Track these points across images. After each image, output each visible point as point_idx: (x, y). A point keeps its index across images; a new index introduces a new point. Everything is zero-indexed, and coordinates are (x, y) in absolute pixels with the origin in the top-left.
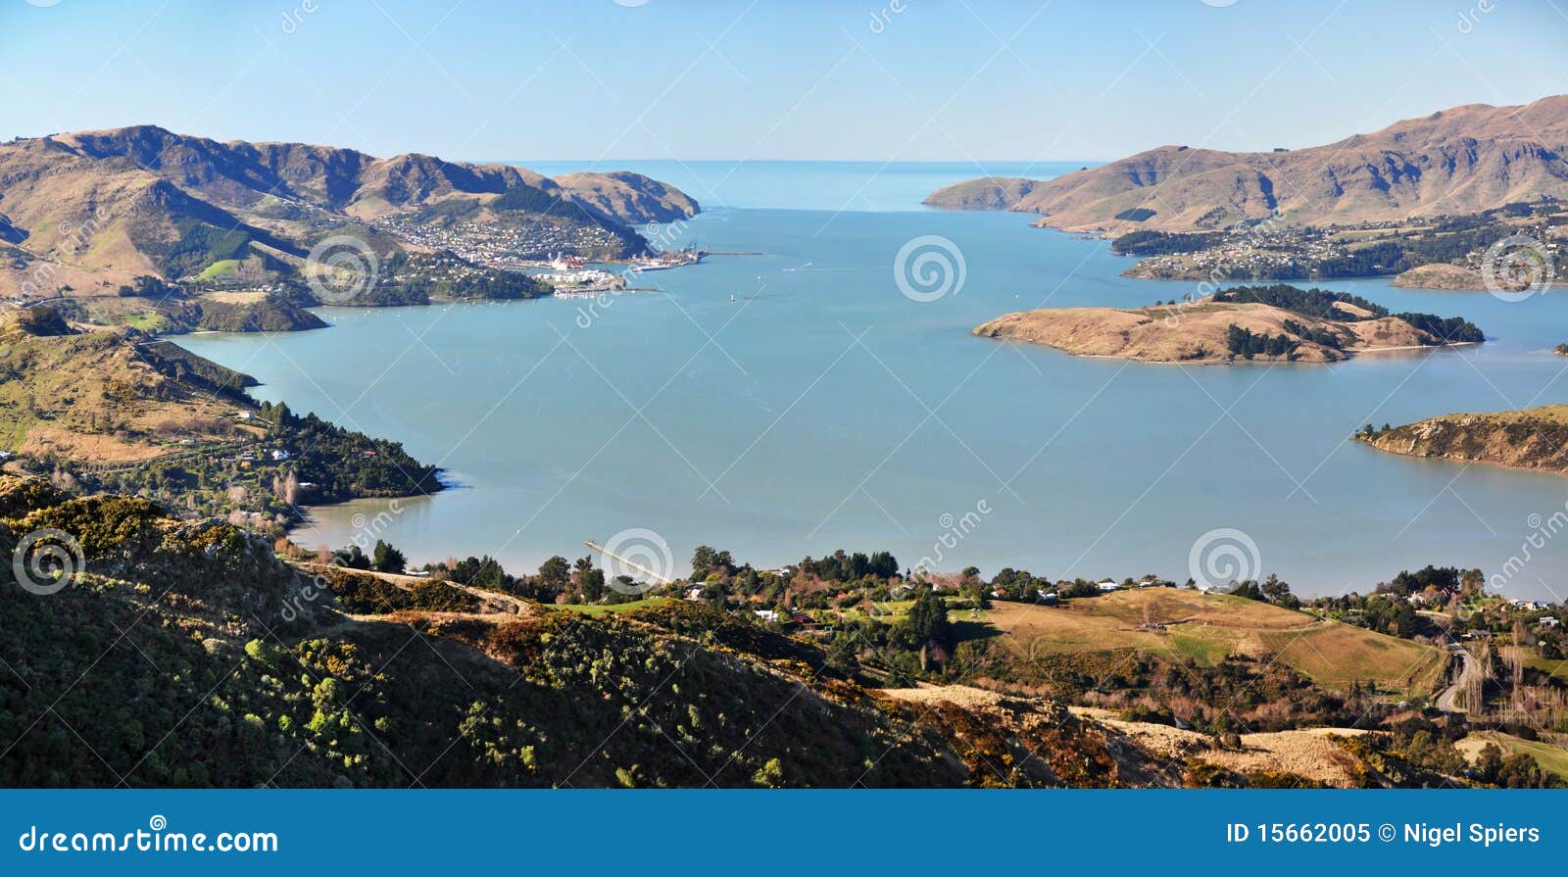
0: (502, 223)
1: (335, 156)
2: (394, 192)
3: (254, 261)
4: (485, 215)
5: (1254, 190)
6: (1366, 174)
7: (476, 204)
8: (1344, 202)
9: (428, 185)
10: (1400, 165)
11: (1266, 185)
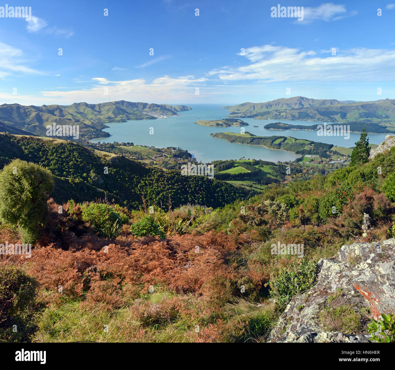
0: (160, 111)
1: (144, 103)
2: (150, 108)
3: (124, 115)
4: (159, 110)
5: (252, 107)
6: (266, 106)
7: (158, 109)
8: (262, 109)
9: (154, 107)
10: (270, 105)
11: (254, 107)
